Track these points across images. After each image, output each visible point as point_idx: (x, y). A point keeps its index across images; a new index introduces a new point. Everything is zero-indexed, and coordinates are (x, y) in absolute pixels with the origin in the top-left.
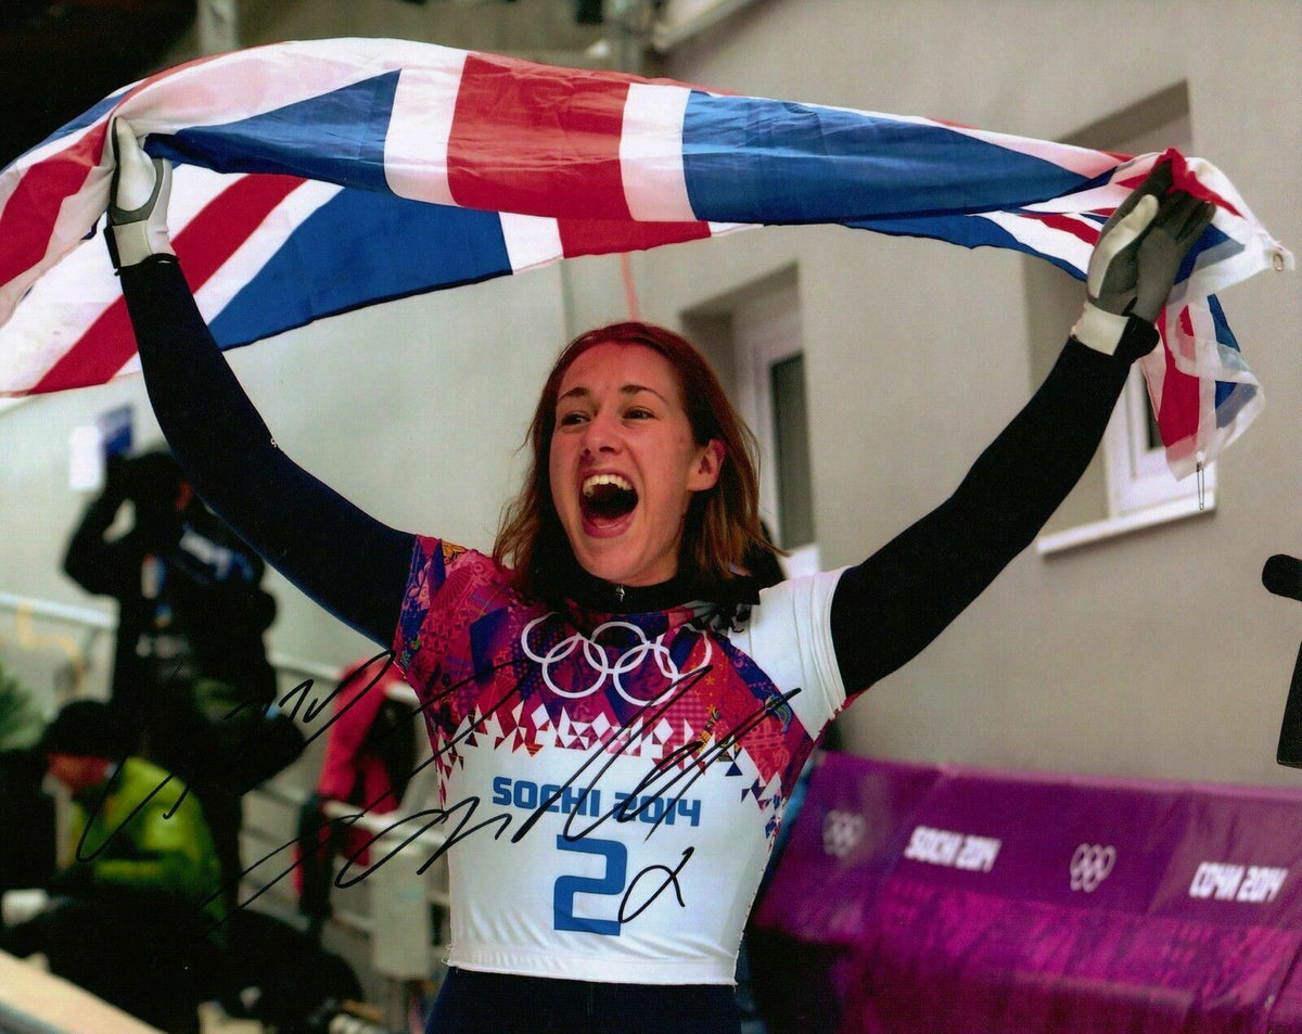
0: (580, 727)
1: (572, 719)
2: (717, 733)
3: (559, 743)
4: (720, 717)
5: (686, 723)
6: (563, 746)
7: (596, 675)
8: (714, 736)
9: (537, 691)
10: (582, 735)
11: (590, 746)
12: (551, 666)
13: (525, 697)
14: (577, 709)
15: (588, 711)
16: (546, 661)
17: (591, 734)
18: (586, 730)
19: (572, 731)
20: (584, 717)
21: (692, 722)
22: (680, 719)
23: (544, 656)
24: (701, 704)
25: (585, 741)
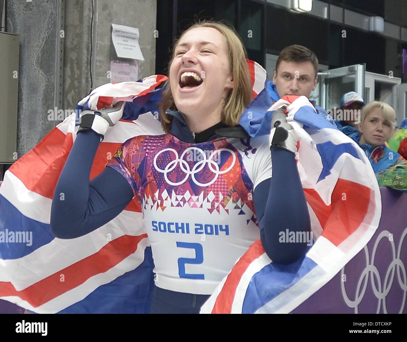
0: (180, 197)
1: (176, 194)
2: (233, 198)
3: (172, 205)
4: (235, 191)
5: (220, 192)
6: (174, 206)
7: (185, 175)
8: (232, 199)
9: (163, 184)
10: (181, 201)
11: (184, 205)
12: (168, 174)
13: (159, 187)
14: (178, 189)
15: (182, 190)
16: (165, 172)
17: (183, 200)
18: (182, 199)
19: (177, 200)
20: (181, 193)
21: (223, 193)
22: (217, 191)
23: (164, 169)
24: (227, 185)
25: (182, 203)
